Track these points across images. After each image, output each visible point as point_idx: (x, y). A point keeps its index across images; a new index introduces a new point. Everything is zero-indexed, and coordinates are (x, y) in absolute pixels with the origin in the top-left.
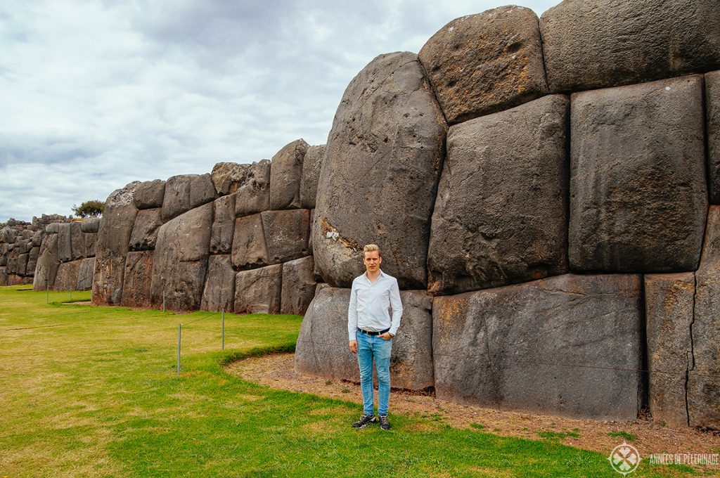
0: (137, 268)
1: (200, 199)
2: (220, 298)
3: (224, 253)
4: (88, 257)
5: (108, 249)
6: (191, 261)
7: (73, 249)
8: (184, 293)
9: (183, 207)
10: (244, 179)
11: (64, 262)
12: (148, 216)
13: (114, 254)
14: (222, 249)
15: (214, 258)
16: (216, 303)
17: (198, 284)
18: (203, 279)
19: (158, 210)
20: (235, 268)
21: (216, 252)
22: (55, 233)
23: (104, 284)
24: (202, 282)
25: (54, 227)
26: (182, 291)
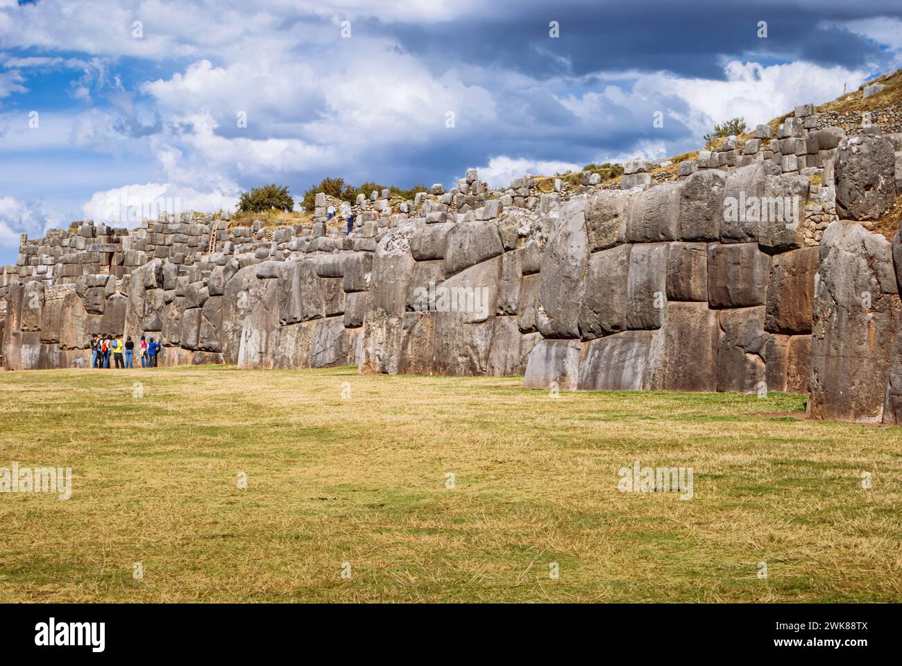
0: (415, 331)
1: (486, 253)
2: (506, 363)
3: (510, 314)
4: (328, 316)
5: (381, 309)
6: (476, 323)
7: (304, 304)
8: (468, 358)
9: (468, 262)
10: (531, 233)
11: (288, 324)
12: (428, 271)
13: (388, 314)
14: (508, 310)
15: (501, 319)
16: (501, 368)
17: (483, 348)
18: (489, 342)
19: (439, 262)
20: (523, 331)
21: (502, 312)
22: (272, 277)
23: (376, 350)
24: (488, 345)
25: (272, 268)
26: (466, 356)
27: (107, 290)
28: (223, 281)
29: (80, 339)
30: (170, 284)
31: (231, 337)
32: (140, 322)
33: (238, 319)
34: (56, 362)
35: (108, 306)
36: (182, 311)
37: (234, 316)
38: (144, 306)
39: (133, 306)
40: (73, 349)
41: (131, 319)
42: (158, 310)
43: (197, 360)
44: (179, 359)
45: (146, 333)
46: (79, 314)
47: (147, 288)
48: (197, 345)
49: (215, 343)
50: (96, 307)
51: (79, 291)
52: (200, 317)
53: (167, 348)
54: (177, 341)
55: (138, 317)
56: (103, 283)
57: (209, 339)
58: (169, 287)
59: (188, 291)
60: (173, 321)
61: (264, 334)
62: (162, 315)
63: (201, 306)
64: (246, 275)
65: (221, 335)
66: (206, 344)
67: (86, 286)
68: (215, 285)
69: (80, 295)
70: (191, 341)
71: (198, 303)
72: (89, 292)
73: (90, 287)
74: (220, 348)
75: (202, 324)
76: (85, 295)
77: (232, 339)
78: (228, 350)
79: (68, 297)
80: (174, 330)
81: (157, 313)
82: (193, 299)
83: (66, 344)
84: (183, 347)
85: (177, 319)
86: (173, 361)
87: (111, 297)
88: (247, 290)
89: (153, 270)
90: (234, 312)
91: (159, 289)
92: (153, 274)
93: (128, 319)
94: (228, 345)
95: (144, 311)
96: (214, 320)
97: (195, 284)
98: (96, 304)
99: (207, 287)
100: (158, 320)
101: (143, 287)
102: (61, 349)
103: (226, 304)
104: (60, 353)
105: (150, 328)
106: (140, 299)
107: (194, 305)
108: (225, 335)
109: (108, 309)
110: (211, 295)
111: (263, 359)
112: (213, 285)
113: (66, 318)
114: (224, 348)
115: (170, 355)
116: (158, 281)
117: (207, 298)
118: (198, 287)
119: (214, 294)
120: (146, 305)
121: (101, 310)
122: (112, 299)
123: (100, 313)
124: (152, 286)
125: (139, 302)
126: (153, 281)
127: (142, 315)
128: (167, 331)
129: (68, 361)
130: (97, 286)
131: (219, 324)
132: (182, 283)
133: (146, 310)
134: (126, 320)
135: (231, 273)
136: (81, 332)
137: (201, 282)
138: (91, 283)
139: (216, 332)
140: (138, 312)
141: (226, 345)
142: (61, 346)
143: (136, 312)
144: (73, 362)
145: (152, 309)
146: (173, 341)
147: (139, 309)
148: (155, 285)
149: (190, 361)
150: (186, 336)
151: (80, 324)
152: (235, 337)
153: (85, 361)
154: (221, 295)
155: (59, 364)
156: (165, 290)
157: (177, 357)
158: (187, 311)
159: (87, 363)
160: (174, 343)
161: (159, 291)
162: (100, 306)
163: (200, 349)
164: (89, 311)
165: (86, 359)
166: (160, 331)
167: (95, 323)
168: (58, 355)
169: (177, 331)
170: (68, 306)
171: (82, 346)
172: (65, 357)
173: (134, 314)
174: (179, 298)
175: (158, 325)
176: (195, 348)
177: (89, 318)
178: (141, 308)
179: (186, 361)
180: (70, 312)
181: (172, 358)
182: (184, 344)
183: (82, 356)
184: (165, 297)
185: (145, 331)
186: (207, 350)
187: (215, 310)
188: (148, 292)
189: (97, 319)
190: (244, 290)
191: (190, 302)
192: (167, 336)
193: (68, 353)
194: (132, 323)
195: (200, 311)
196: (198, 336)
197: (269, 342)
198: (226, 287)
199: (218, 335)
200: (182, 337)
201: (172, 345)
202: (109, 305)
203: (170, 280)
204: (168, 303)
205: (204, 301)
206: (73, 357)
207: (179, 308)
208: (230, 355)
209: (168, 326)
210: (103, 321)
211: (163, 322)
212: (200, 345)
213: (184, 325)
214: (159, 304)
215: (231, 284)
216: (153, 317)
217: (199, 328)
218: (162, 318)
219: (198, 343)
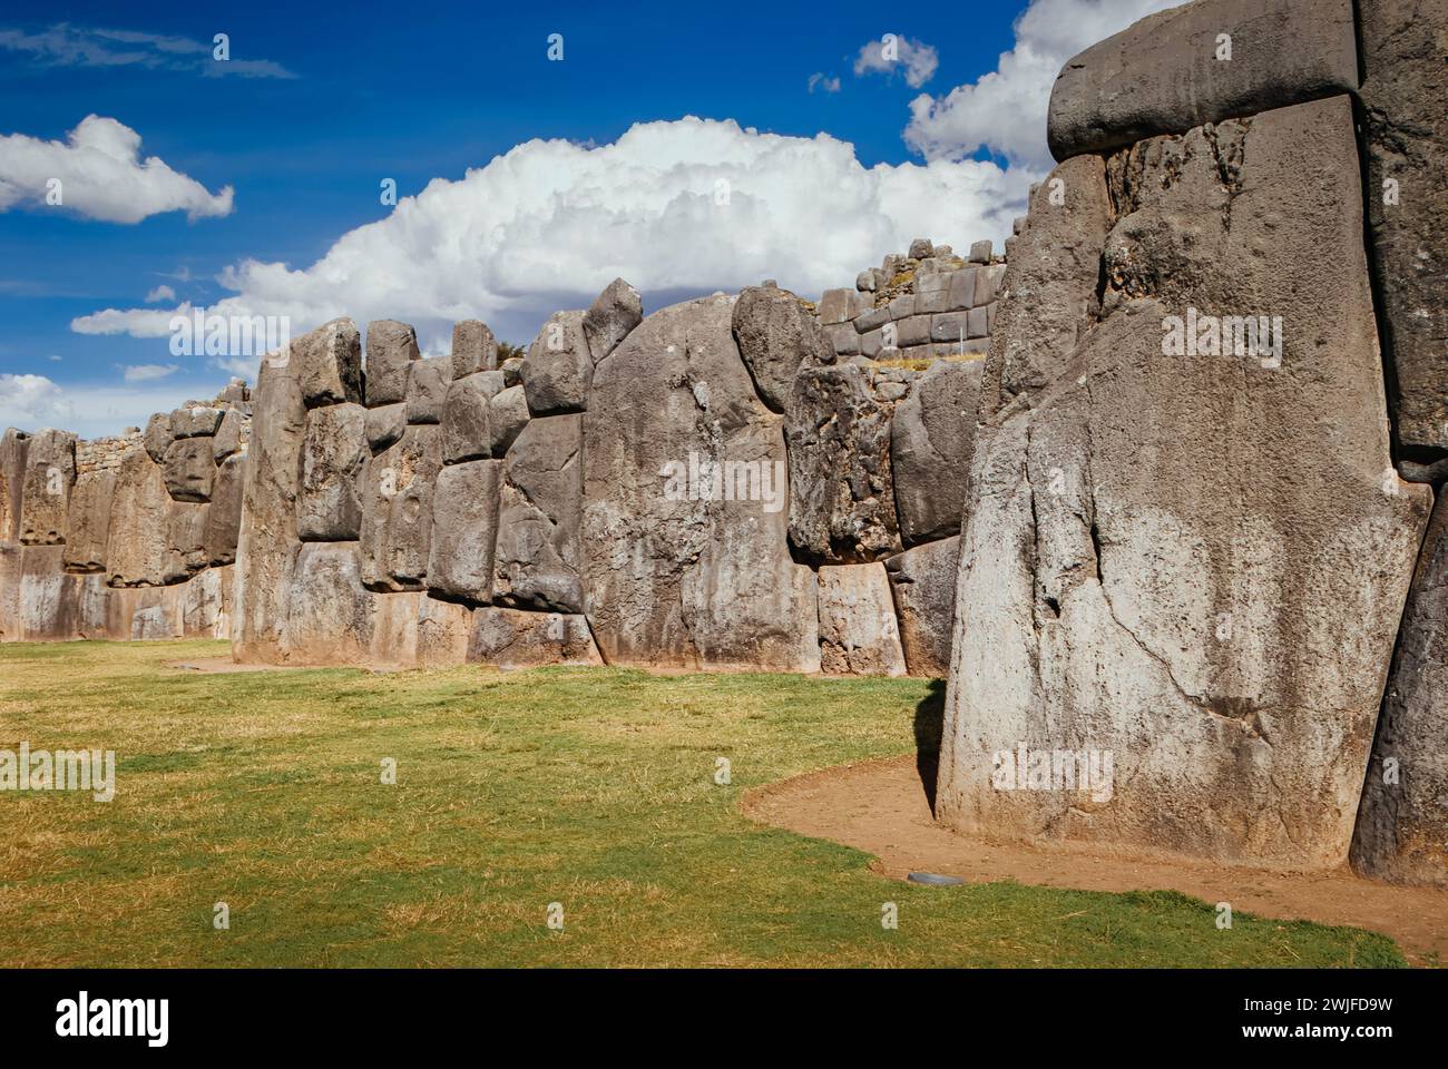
27: (220, 443)
28: (583, 359)
29: (155, 561)
30: (388, 384)
31: (619, 558)
32: (290, 510)
33: (646, 493)
34: (97, 616)
35: (222, 482)
36: (431, 472)
37: (633, 484)
38: (302, 460)
39: (264, 459)
40: (137, 584)
41: (258, 504)
42: (347, 471)
43: (490, 638)
44: (422, 635)
45: (308, 545)
46: (152, 502)
47: (312, 401)
48: (487, 586)
49: (555, 582)
50: (192, 484)
51: (154, 448)
52: (494, 490)
53: (377, 596)
54: (414, 572)
55: (283, 496)
56: (210, 427)
57: (532, 565)
58: (385, 393)
59: (452, 404)
60: (398, 507)
61: (1260, 549)
62: (361, 486)
63: (499, 451)
64: (676, 334)
65: (577, 550)
66: (523, 584)
67: (170, 436)
68: (555, 376)
69: (155, 457)
70: (466, 575)
71: (487, 442)
72: (177, 449)
73: (178, 437)
74: (575, 598)
75: (503, 516)
76: (166, 457)
77: (629, 565)
78: (610, 604)
79: (128, 464)
80: (405, 537)
81: (344, 482)
82: (468, 431)
83: (121, 574)
84: (436, 593)
85: (415, 499)
86: (400, 638)
87: (228, 459)
88: (685, 384)
89: (332, 343)
90: (631, 467)
91: (348, 404)
92: (331, 356)
93: (250, 502)
94: (611, 586)
95: (301, 475)
96: (555, 498)
97: (475, 380)
98: (192, 478)
99: (519, 388)
100: (347, 503)
101: (298, 402)
102: (111, 584)
103: (596, 441)
104: (107, 595)
105: (320, 531)
106: (287, 437)
107: (473, 450)
108: (594, 554)
109: (223, 488)
110: (535, 414)
111: (1261, 760)
112: (548, 377)
113: (122, 512)
114: (595, 599)
115: (388, 620)
116: (345, 379)
117: (523, 424)
118: (487, 389)
119: (549, 405)
120: (309, 454)
121: (204, 491)
122: (230, 465)
123: (203, 499)
124: (328, 394)
125: (285, 450)
126: (331, 381)
127: (293, 490)
128: (379, 537)
129: (124, 612)
130: (194, 435)
131: (569, 508)
132: (429, 381)
133: (308, 470)
134: (244, 507)
135: (613, 331)
136: (154, 543)
137: (500, 373)
138: (181, 428)
139: (560, 542)
140: (282, 480)
141: (602, 589)
142: (109, 578)
143: (273, 481)
144: (135, 615)
145: (327, 468)
146: (400, 572)
147: (284, 471)
148: (339, 391)
149: (462, 647)
150: (448, 555)
151: (156, 525)
152: (638, 559)
153: (166, 614)
154: (576, 409)
155: (102, 622)
156: (369, 407)
157: (412, 625)
158: (452, 469)
159: (171, 620)
160: (401, 580)
161: (350, 411)
162: (202, 483)
163: (498, 601)
164: (175, 495)
165: (168, 608)
166: (356, 538)
167: (189, 524)
168: (101, 599)
169: (413, 539)
170: (126, 483)
171: (159, 579)
172: (119, 606)
173: (269, 486)
174: (418, 429)
175: (348, 517)
176: (483, 596)
177: (177, 512)
178: (293, 467)
179: (444, 641)
180: (131, 498)
181: (394, 631)
182: (438, 582)
183: (158, 600)
184: (369, 426)
185: (304, 539)
186: (525, 603)
187: (557, 463)
188: (315, 415)
189: (196, 513)
190: (673, 387)
191: (457, 439)
192: (378, 555)
193: (124, 593)
194: (262, 515)
195: (495, 471)
196: (491, 553)
197: (1318, 617)
198: (598, 379)
199: (568, 551)
200: (433, 559)
201: (396, 586)
202: (225, 478)
203: (390, 371)
204: (380, 446)
205: (511, 433)
206: (138, 606)
207: (419, 463)
208: (617, 624)
209: (380, 522)
210: (209, 518)
211: (366, 509)
212: (500, 587)
213: (441, 516)
214: (352, 449)
215: (614, 368)
216: (332, 493)
217: (495, 527)
218: (360, 498)
219: (490, 577)
